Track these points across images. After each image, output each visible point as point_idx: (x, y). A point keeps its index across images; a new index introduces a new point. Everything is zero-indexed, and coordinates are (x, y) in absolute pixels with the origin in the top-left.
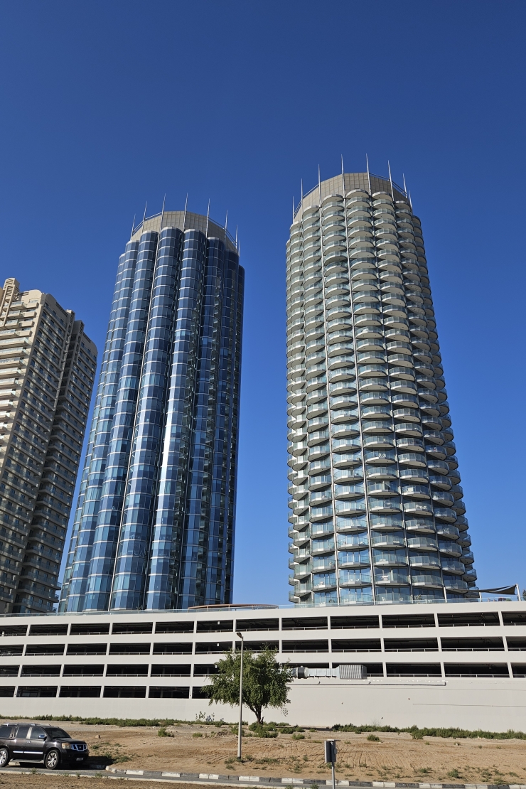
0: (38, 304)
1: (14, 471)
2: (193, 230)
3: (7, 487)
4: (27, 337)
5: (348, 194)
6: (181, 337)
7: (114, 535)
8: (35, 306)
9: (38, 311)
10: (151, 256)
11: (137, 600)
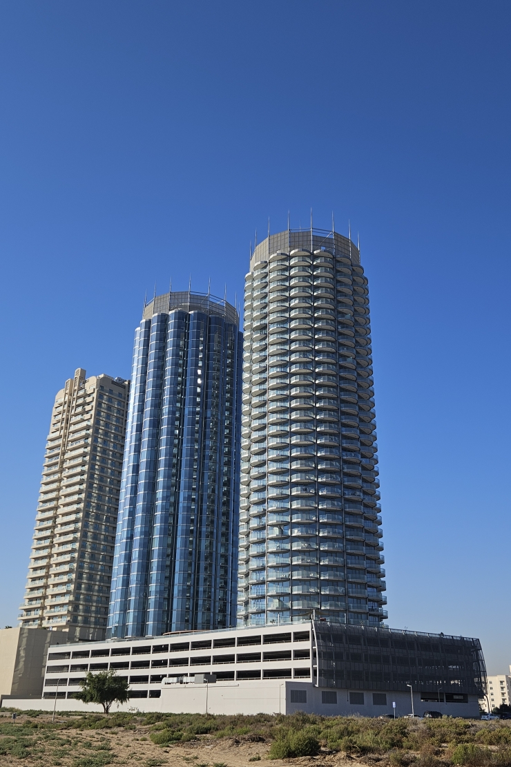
0: (94, 389)
4: (88, 420)
5: (271, 257)
8: (92, 391)
9: (95, 395)
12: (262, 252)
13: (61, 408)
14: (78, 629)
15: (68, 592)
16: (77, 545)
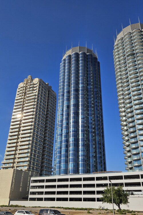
0: (38, 82)
1: (36, 133)
2: (82, 52)
3: (35, 138)
4: (36, 93)
5: (133, 31)
6: (81, 87)
7: (67, 151)
9: (38, 84)
10: (70, 63)
11: (76, 171)
12: (128, 29)
13: (22, 89)
14: (30, 172)
15: (27, 157)
16: (31, 138)
